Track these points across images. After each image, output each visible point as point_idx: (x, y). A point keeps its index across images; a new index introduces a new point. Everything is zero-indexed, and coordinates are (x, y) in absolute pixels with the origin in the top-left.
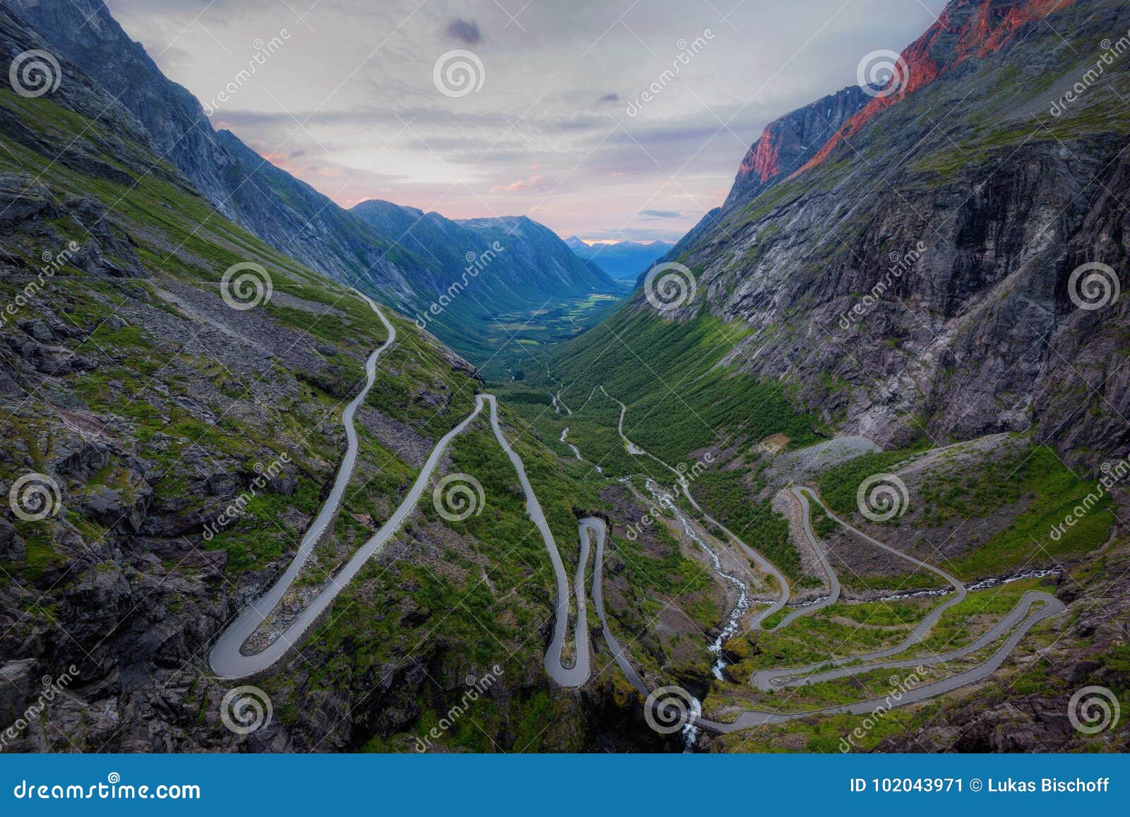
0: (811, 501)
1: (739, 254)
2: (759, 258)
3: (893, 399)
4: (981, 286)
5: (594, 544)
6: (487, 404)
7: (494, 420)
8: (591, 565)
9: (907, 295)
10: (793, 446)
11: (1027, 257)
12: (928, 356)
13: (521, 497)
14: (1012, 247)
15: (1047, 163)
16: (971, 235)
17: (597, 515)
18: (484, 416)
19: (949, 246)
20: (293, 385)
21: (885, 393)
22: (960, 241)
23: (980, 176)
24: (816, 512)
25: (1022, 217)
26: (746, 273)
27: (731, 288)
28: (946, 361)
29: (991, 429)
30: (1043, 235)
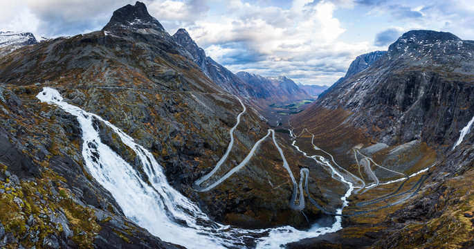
0: (371, 161)
1: (349, 90)
2: (355, 92)
3: (391, 133)
4: (410, 104)
5: (305, 175)
6: (271, 132)
7: (274, 138)
8: (304, 181)
9: (394, 105)
10: (364, 147)
11: (419, 97)
12: (399, 121)
13: (282, 161)
14: (416, 94)
15: (422, 76)
16: (407, 91)
17: (306, 167)
18: (271, 136)
19: (403, 94)
20: (218, 121)
21: (389, 131)
22: (405, 92)
23: (409, 77)
24: (372, 164)
25: (418, 88)
26: (351, 96)
27: (347, 100)
28: (403, 122)
29: (413, 139)
30: (422, 92)
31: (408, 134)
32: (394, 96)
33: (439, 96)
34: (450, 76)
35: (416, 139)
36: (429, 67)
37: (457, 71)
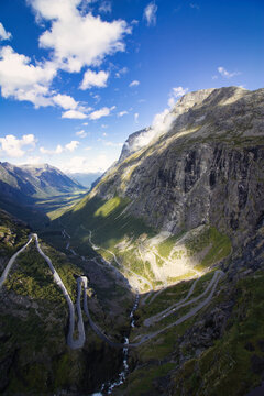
3: (175, 218)
4: (192, 183)
6: (34, 239)
7: (38, 245)
9: (175, 187)
10: (148, 237)
11: (202, 174)
12: (182, 204)
14: (198, 172)
15: (202, 149)
16: (188, 169)
19: (183, 172)
21: (173, 217)
22: (186, 170)
23: (187, 152)
25: (199, 163)
28: (186, 205)
29: (200, 224)
30: (204, 168)
31: (193, 219)
32: (174, 176)
33: (226, 169)
34: (237, 143)
35: (204, 223)
36: (210, 137)
37: (247, 134)
